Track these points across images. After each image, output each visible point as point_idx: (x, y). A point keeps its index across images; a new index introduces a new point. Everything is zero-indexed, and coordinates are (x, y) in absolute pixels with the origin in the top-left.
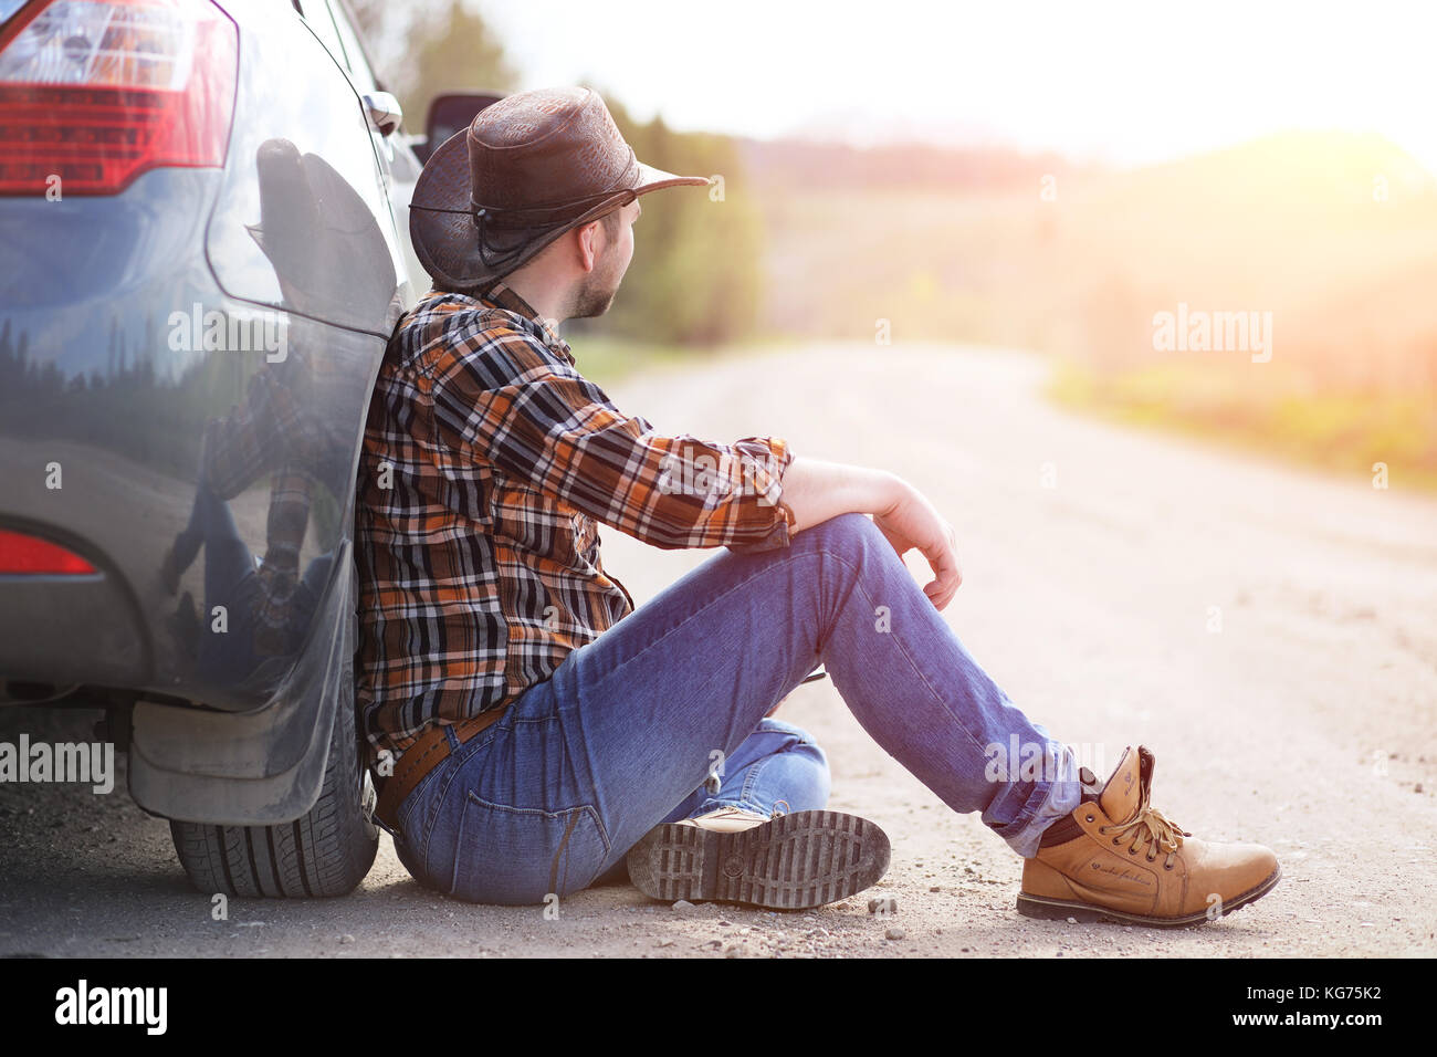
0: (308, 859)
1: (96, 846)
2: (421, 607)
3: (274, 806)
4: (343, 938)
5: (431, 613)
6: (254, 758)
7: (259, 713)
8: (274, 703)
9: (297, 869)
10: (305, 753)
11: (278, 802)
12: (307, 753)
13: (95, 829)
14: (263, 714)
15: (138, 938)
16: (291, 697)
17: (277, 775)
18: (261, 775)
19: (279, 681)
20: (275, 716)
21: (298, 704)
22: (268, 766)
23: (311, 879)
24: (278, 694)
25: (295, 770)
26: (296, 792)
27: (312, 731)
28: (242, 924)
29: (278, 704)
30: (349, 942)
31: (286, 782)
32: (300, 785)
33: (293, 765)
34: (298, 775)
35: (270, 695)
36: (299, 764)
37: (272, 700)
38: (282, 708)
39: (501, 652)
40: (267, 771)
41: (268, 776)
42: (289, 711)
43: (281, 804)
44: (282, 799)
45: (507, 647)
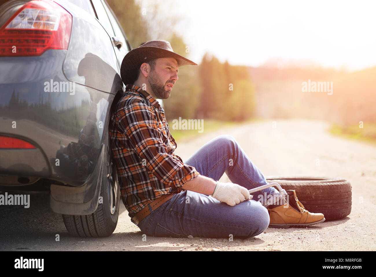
0: (97, 227)
1: (49, 227)
2: (127, 173)
3: (86, 210)
4: (103, 244)
5: (130, 174)
6: (81, 199)
7: (82, 186)
8: (85, 184)
9: (94, 229)
10: (93, 197)
11: (87, 209)
12: (94, 197)
13: (50, 224)
14: (82, 187)
15: (53, 245)
16: (89, 183)
17: (87, 202)
18: (82, 202)
19: (86, 179)
20: (85, 188)
21: (91, 185)
22: (84, 200)
23: (98, 232)
24: (86, 182)
25: (91, 201)
26: (91, 206)
27: (95, 191)
28: (79, 242)
29: (86, 185)
30: (105, 245)
31: (89, 204)
32: (92, 205)
33: (90, 200)
34: (92, 202)
35: (84, 182)
36: (92, 200)
37: (84, 184)
38: (87, 186)
39: (149, 181)
40: (84, 201)
41: (84, 203)
42: (89, 186)
43: (87, 210)
44: (88, 209)
45: (150, 180)
